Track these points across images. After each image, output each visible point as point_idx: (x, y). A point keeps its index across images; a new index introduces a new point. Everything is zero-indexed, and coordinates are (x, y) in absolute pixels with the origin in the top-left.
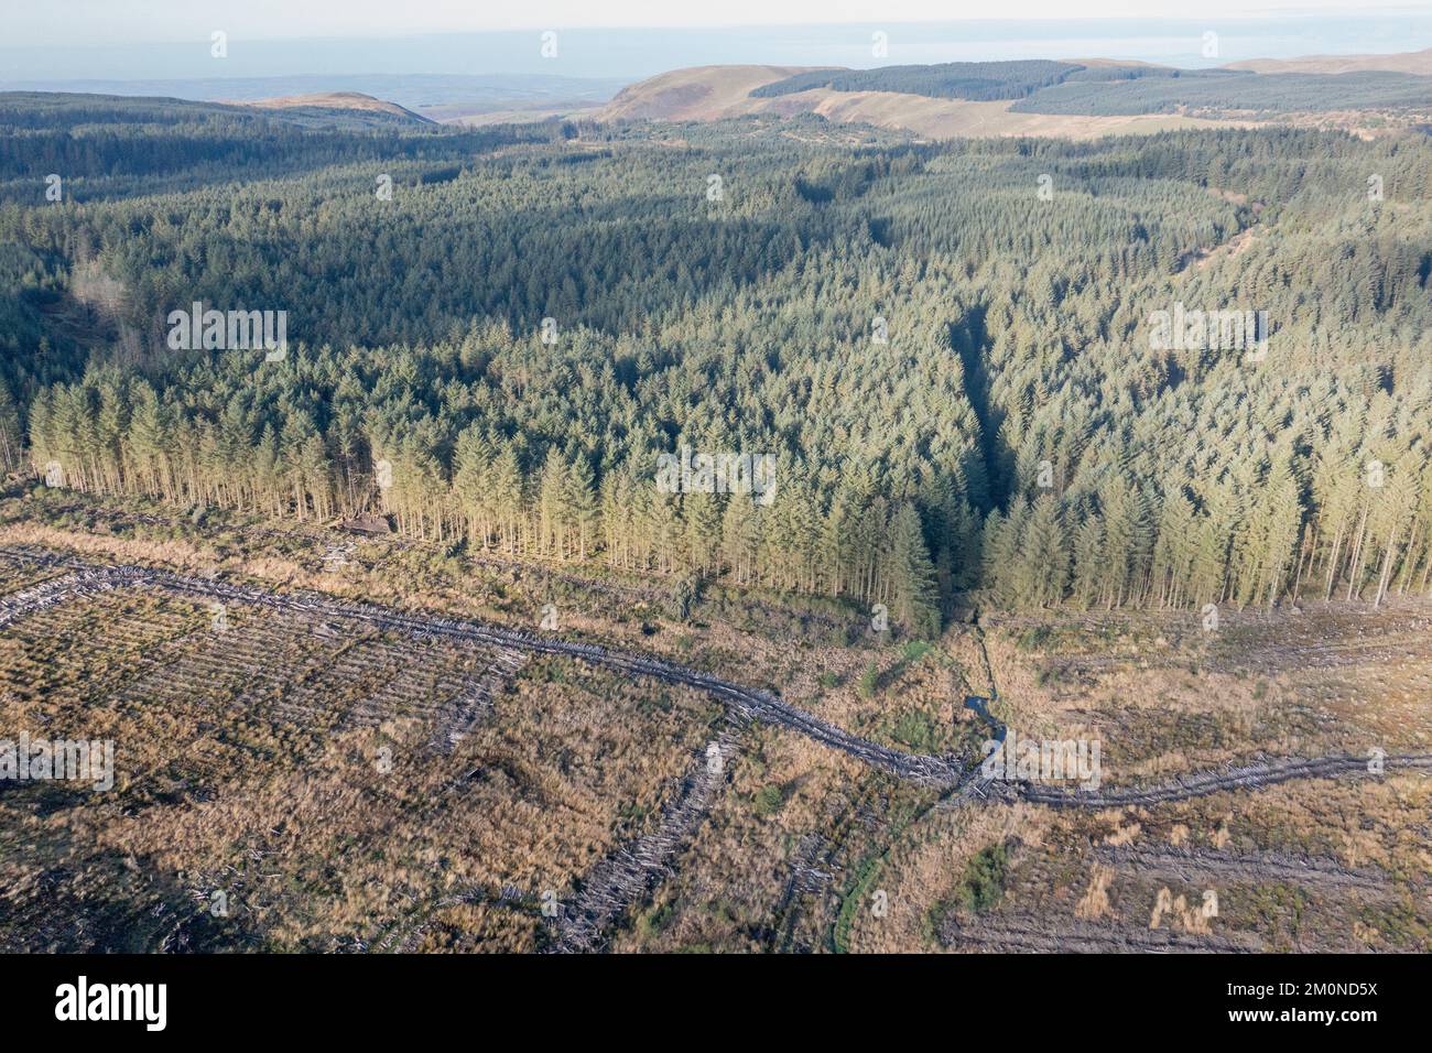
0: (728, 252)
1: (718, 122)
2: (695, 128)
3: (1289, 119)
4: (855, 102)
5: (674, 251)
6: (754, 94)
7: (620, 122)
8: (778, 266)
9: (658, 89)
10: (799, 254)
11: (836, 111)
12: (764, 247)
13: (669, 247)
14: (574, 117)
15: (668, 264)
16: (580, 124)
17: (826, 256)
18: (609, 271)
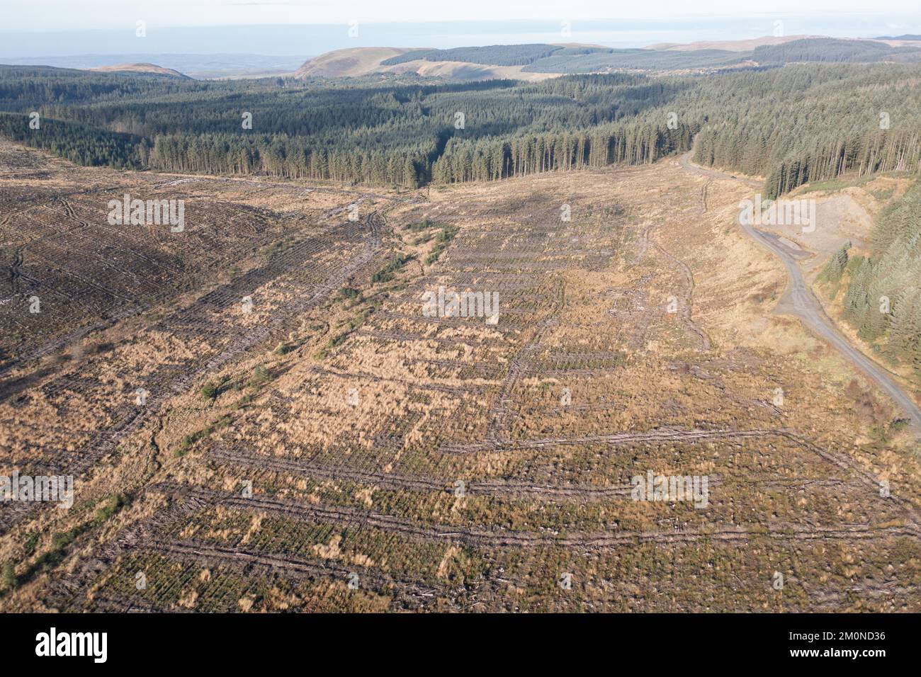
0: (364, 117)
1: (363, 76)
2: (350, 80)
3: (657, 74)
4: (439, 67)
5: (344, 116)
6: (383, 63)
7: (309, 78)
8: (384, 122)
9: (327, 61)
10: (392, 118)
11: (428, 72)
12: (379, 115)
13: (341, 116)
14: (283, 76)
15: (341, 121)
16: (286, 79)
17: (403, 118)
18: (319, 124)
